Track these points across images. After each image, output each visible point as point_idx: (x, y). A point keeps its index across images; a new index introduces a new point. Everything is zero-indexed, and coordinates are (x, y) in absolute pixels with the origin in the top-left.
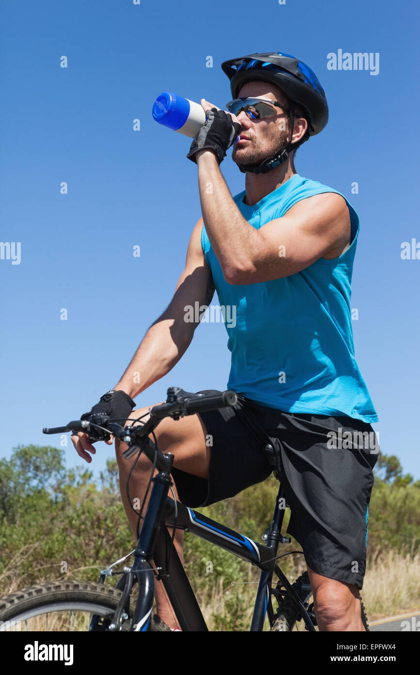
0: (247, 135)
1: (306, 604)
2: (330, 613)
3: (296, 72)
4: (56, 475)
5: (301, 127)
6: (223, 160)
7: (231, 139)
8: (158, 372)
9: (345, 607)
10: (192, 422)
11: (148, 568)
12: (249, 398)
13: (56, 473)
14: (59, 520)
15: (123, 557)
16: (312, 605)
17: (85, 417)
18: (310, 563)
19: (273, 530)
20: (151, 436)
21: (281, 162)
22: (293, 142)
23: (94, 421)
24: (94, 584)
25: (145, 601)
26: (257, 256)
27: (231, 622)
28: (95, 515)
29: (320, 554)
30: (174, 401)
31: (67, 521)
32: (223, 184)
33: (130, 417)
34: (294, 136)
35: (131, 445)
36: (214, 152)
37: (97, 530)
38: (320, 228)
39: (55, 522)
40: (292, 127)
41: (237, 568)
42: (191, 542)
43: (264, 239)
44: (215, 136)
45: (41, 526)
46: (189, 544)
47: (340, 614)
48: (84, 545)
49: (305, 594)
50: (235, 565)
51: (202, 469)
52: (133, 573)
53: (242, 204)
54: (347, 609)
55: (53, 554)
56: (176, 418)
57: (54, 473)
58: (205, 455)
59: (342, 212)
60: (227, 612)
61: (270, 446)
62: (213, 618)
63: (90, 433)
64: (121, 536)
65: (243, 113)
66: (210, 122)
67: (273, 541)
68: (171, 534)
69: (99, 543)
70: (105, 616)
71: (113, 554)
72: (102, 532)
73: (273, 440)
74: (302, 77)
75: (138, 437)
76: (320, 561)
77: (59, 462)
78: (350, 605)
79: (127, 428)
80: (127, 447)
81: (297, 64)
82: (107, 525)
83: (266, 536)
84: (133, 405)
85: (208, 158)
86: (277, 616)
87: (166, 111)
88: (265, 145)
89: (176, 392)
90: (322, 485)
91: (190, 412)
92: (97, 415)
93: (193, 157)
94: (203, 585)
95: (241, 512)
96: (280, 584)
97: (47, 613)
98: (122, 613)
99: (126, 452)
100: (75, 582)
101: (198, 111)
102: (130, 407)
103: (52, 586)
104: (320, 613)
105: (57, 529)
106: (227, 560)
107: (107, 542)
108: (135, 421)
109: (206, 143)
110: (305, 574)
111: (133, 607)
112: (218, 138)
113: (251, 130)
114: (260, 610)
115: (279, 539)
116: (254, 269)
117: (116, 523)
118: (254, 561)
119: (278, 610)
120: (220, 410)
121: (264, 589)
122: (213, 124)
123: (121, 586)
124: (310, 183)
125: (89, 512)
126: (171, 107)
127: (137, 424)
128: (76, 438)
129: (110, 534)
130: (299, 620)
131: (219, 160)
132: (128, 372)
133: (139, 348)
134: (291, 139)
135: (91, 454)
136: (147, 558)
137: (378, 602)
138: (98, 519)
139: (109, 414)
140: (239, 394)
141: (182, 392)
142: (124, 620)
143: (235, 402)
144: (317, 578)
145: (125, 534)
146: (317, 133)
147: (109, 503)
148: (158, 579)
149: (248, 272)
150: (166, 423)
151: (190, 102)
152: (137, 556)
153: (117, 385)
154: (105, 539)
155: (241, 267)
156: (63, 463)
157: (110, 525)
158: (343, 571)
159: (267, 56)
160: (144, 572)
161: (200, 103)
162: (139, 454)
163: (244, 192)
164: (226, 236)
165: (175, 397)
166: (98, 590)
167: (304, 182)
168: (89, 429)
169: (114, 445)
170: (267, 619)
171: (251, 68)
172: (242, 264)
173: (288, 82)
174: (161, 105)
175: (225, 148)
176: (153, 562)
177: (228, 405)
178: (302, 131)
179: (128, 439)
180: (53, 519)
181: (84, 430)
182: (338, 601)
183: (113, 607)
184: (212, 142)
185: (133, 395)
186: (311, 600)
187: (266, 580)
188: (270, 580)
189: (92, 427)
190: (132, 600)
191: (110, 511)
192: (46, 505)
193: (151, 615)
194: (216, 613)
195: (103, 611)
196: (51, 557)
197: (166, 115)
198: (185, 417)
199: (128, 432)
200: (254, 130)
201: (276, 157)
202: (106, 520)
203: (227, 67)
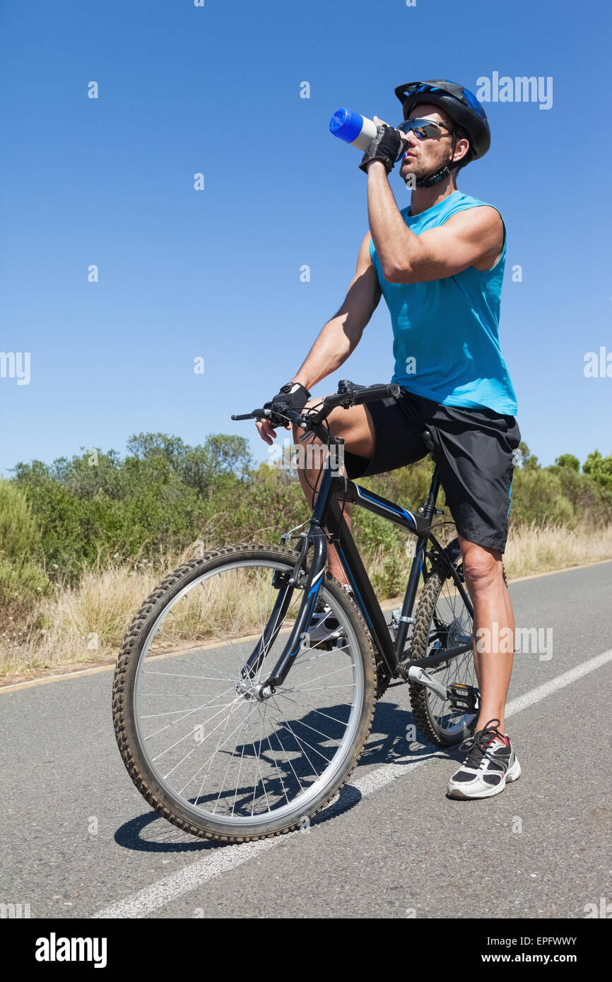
0: (413, 152)
1: (455, 565)
2: (476, 573)
3: (460, 97)
4: (241, 460)
5: (463, 147)
6: (391, 171)
7: (399, 152)
8: (330, 367)
9: (489, 568)
10: (359, 411)
11: (322, 534)
12: (410, 391)
13: (242, 458)
14: (245, 496)
15: (299, 525)
16: (461, 565)
17: (267, 406)
18: (460, 531)
19: (428, 504)
20: (324, 422)
21: (443, 177)
22: (455, 160)
23: (275, 409)
24: (275, 546)
25: (319, 560)
26: (414, 258)
27: (389, 580)
28: (275, 492)
29: (471, 524)
30: (345, 392)
31: (251, 497)
32: (388, 191)
33: (306, 407)
34: (455, 155)
35: (306, 430)
36: (384, 162)
37: (276, 505)
38: (475, 237)
39: (242, 498)
40: (455, 147)
41: (394, 537)
42: (357, 516)
43: (421, 243)
44: (385, 148)
45: (231, 501)
46: (354, 518)
47: (484, 573)
48: (266, 517)
49: (455, 557)
50: (393, 535)
51: (368, 450)
52: (310, 538)
53: (407, 217)
54: (491, 570)
55: (241, 523)
56: (346, 407)
57: (240, 458)
58: (371, 440)
59: (497, 223)
60: (385, 572)
61: (428, 433)
62: (374, 577)
63: (272, 420)
64: (297, 510)
65: (411, 132)
66: (381, 136)
67: (428, 513)
68: (341, 506)
69: (279, 515)
70: (285, 572)
71: (290, 524)
72: (281, 507)
73: (431, 428)
74: (466, 102)
75: (313, 423)
76: (470, 530)
77: (244, 449)
78: (493, 566)
79: (303, 416)
80: (304, 432)
81: (462, 91)
82: (285, 501)
83: (422, 509)
84: (309, 395)
85: (377, 168)
86: (430, 575)
87: (341, 124)
88: (428, 162)
89: (346, 384)
90: (473, 468)
91: (357, 403)
92: (277, 405)
93: (364, 168)
94: (366, 551)
95: (399, 493)
96: (434, 549)
97: (237, 568)
98: (300, 569)
99: (302, 436)
100: (260, 544)
101: (371, 127)
102: (305, 397)
103: (241, 546)
104: (468, 572)
105: (243, 504)
106: (387, 531)
107: (285, 514)
108: (310, 410)
109: (377, 154)
110: (455, 541)
111: (309, 565)
112: (388, 150)
113: (417, 148)
114: (416, 570)
115: (434, 511)
116: (410, 269)
117: (293, 499)
118: (413, 530)
119: (431, 569)
120: (384, 400)
121: (420, 553)
122: (383, 138)
123: (299, 548)
124: (469, 199)
125: (269, 490)
126: (347, 120)
127: (312, 412)
128: (260, 424)
129: (288, 508)
130: (449, 578)
131: (388, 171)
132: (304, 366)
133: (314, 344)
134: (453, 157)
135: (272, 438)
136: (321, 525)
137: (513, 565)
138: (278, 496)
139: (288, 404)
140: (401, 388)
141: (352, 384)
142: (301, 576)
143: (397, 394)
144: (466, 544)
145: (300, 508)
146: (479, 157)
147: (286, 483)
148: (331, 542)
149: (404, 272)
150: (338, 412)
151: (364, 118)
152: (312, 523)
153: (295, 377)
154: (283, 513)
155: (398, 266)
156: (247, 450)
157: (288, 501)
158: (489, 539)
159: (435, 82)
160: (318, 537)
161: (372, 120)
162: (314, 438)
163: (410, 207)
164: (387, 238)
165: (346, 389)
166: (280, 551)
167: (463, 198)
168: (270, 417)
169: (291, 430)
170: (421, 579)
171: (420, 92)
172: (400, 264)
173: (453, 105)
174: (337, 120)
175: (393, 159)
176: (326, 529)
177: (392, 396)
178: (464, 151)
179: (304, 425)
180: (240, 496)
181: (267, 417)
182: (483, 563)
183: (293, 565)
184: (382, 154)
185: (308, 387)
186: (459, 562)
187: (421, 545)
188: (425, 545)
189: (273, 415)
190: (308, 559)
191: (287, 489)
192: (233, 484)
193: (324, 572)
194: (376, 574)
195: (284, 568)
196: (239, 526)
197: (342, 128)
198: (354, 406)
199: (304, 419)
200: (420, 147)
201: (438, 172)
202: (284, 496)
203: (399, 92)
